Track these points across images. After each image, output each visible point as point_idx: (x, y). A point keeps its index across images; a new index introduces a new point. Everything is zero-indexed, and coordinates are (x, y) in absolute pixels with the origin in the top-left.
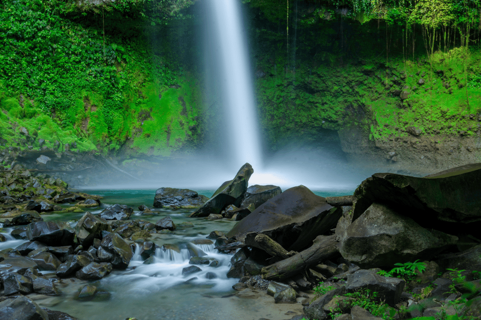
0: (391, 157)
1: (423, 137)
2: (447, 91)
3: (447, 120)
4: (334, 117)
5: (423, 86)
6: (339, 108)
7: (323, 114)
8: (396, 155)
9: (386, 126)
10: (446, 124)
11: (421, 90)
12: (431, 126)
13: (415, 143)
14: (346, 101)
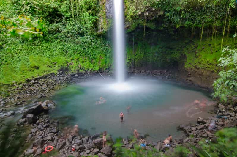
0: (188, 75)
1: (200, 69)
2: (211, 52)
3: (209, 64)
4: (177, 58)
5: (204, 50)
6: (179, 55)
7: (175, 57)
8: (190, 74)
9: (190, 63)
10: (208, 66)
11: (203, 51)
12: (203, 66)
13: (197, 71)
14: (181, 52)
